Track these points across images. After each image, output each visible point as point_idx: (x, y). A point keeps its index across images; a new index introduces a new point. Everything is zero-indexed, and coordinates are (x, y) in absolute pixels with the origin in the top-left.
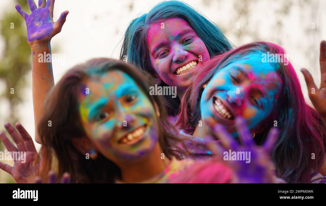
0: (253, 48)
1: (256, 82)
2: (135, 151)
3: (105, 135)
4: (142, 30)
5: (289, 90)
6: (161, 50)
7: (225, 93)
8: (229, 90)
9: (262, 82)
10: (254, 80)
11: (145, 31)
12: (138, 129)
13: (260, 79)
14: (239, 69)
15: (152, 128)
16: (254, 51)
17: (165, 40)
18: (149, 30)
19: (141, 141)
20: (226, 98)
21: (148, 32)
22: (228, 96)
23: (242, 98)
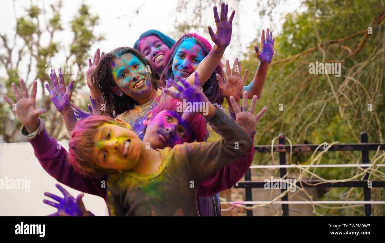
0: (182, 40)
1: (190, 53)
2: (140, 91)
3: (126, 84)
4: (137, 44)
5: (205, 49)
6: (146, 52)
7: (180, 65)
8: (181, 63)
9: (193, 52)
10: (189, 53)
11: (138, 44)
12: (141, 80)
13: (191, 51)
14: (180, 52)
15: (147, 80)
16: (183, 41)
17: (147, 46)
18: (140, 43)
19: (142, 86)
20: (182, 67)
21: (140, 44)
22: (182, 66)
23: (188, 63)
